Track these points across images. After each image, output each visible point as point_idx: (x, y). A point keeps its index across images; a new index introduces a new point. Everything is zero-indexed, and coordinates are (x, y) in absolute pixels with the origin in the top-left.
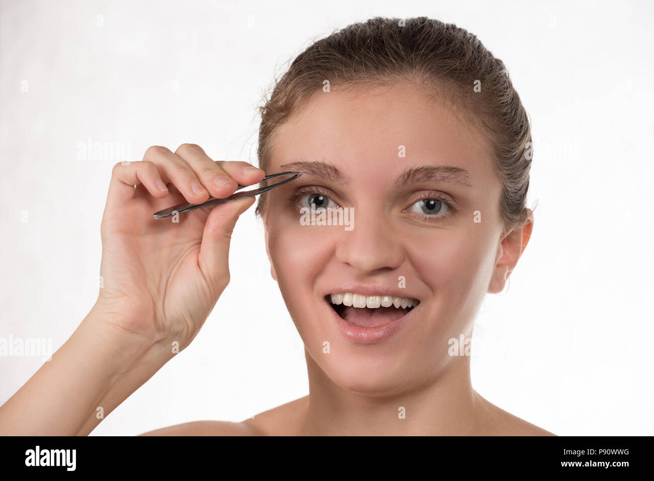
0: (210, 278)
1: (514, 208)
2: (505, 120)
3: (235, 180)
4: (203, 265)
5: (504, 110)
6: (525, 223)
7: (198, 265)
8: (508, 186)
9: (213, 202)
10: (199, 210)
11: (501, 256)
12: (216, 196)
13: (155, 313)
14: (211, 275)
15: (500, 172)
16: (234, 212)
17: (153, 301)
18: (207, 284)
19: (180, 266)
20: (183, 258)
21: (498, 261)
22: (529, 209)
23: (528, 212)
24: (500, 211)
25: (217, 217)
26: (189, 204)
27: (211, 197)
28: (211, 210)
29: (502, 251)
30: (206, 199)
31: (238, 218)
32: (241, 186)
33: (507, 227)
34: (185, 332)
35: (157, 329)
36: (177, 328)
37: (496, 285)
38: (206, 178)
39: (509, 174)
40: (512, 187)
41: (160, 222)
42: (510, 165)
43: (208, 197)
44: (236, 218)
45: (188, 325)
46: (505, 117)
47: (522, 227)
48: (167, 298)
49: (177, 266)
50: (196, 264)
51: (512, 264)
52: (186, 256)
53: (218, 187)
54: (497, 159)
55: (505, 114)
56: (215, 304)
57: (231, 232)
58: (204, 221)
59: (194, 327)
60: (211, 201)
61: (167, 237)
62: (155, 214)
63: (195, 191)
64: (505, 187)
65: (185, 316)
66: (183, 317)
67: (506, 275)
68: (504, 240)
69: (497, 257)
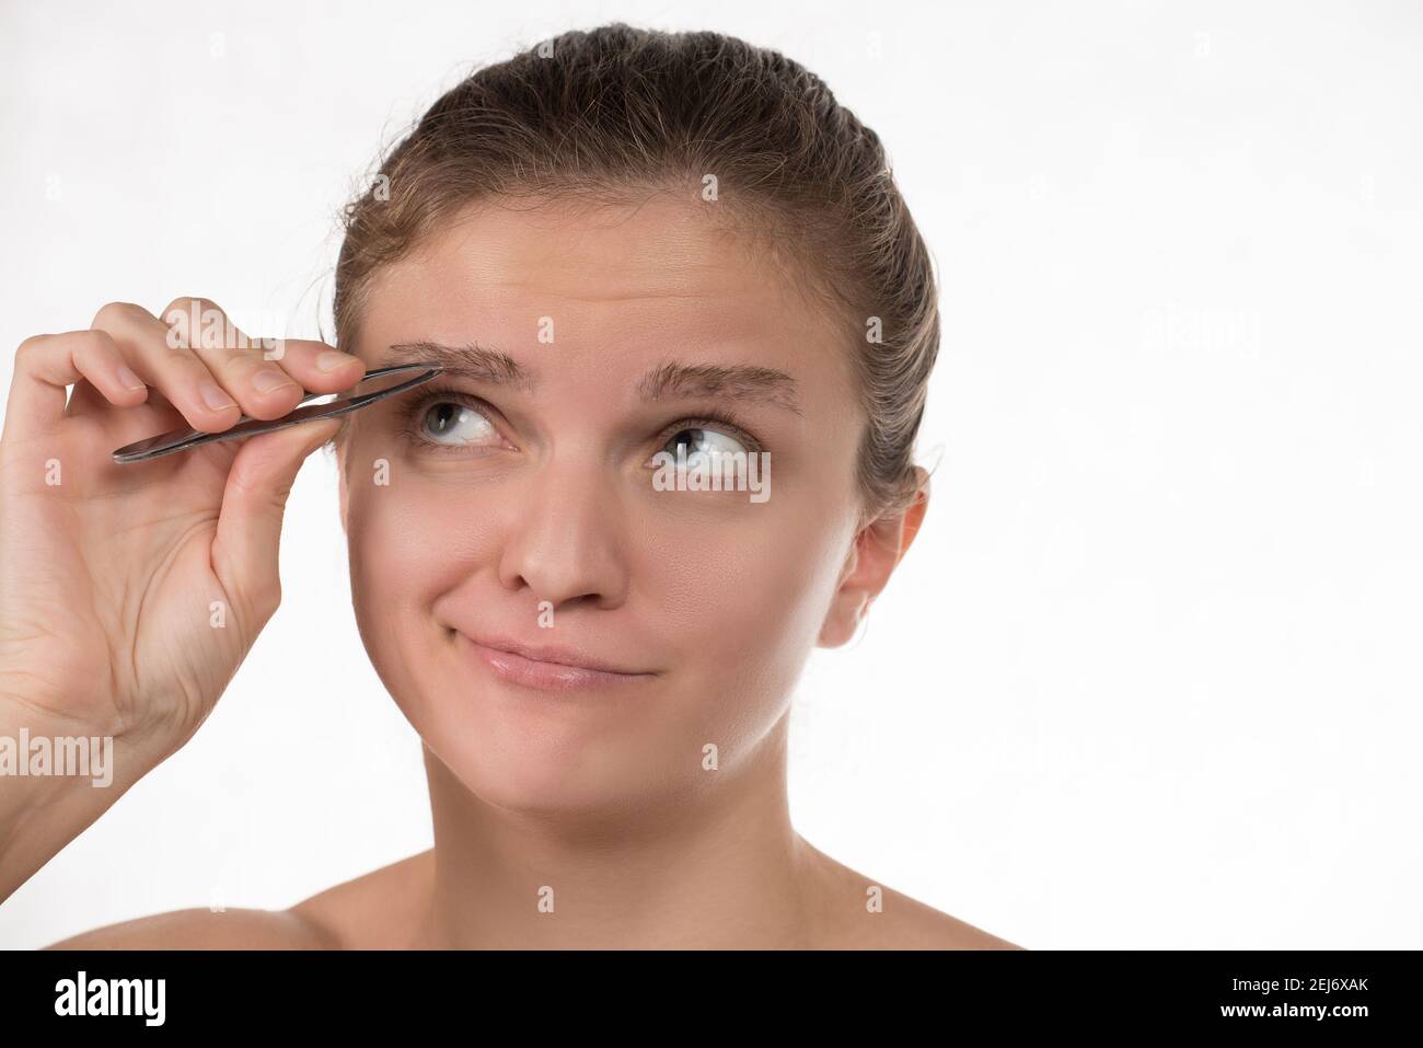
0: (238, 594)
1: (890, 466)
2: (883, 282)
3: (297, 382)
4: (224, 567)
5: (882, 262)
6: (912, 503)
7: (212, 567)
8: (879, 422)
9: (250, 427)
10: (213, 445)
11: (853, 570)
12: (255, 413)
13: (113, 671)
14: (241, 587)
15: (864, 391)
16: (295, 450)
17: (109, 645)
18: (232, 609)
19: (170, 568)
20: (177, 548)
21: (844, 581)
22: (922, 470)
23: (918, 476)
24: (858, 474)
25: (255, 462)
26: (195, 430)
27: (243, 415)
28: (241, 445)
29: (855, 560)
30: (235, 419)
31: (301, 464)
32: (309, 393)
33: (871, 506)
34: (180, 715)
35: (117, 708)
36: (162, 705)
37: (838, 628)
38: (233, 375)
39: (885, 399)
40: (888, 424)
41: (127, 470)
42: (890, 379)
43: (238, 415)
44: (298, 463)
45: (187, 698)
46: (882, 278)
47: (903, 511)
48: (141, 641)
49: (162, 570)
50: (208, 566)
51: (876, 585)
52: (185, 544)
53: (261, 396)
54: (863, 364)
55: (883, 271)
56: (248, 651)
57: (286, 493)
58: (226, 470)
59: (202, 702)
60: (246, 423)
61: (142, 505)
62: (116, 453)
63: (209, 402)
64: (872, 422)
65: (182, 678)
66: (178, 680)
67: (860, 610)
68: (863, 532)
69: (843, 574)
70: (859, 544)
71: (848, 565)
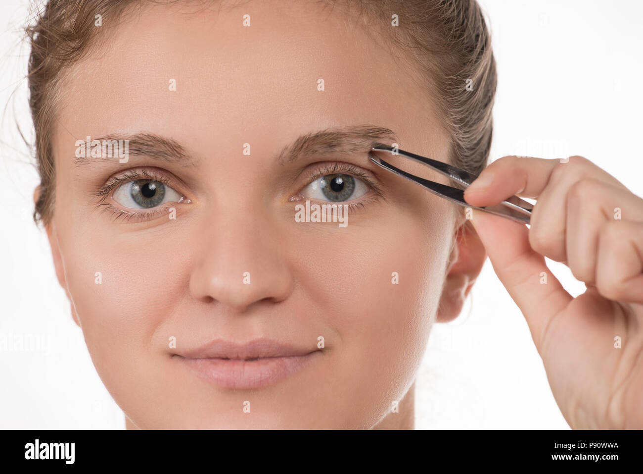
2: (450, 29)
5: (448, 14)
8: (460, 141)
15: (446, 118)
39: (461, 121)
42: (463, 104)
55: (449, 20)
64: (456, 141)
67: (463, 290)
68: (460, 229)
69: (449, 263)
70: (458, 239)
71: (452, 256)
